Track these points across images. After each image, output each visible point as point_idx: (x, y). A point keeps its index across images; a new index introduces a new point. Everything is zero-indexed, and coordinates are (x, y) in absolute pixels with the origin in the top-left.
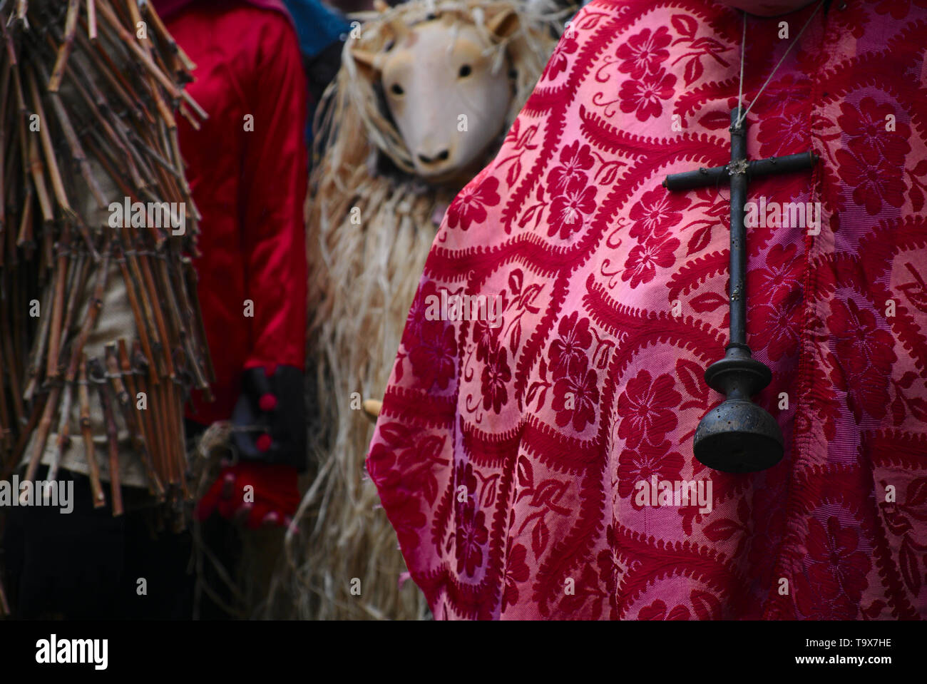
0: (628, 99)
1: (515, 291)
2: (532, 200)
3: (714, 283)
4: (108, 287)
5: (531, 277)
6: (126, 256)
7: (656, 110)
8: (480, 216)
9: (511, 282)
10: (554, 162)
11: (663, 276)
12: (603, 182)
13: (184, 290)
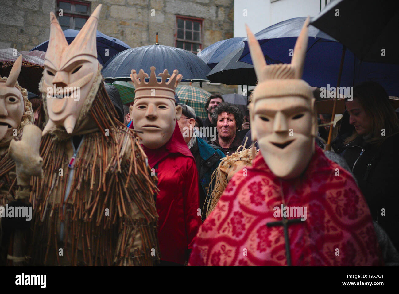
0: (252, 200)
1: (223, 250)
2: (225, 225)
3: (282, 253)
4: (136, 234)
5: (228, 247)
6: (141, 226)
7: (260, 204)
8: (211, 229)
9: (222, 248)
10: (232, 216)
11: (269, 250)
12: (248, 222)
13: (154, 234)
